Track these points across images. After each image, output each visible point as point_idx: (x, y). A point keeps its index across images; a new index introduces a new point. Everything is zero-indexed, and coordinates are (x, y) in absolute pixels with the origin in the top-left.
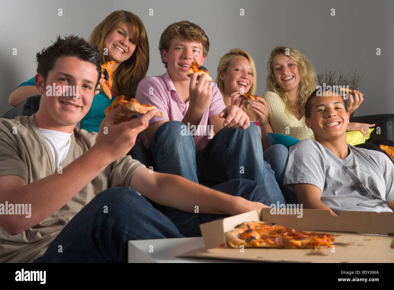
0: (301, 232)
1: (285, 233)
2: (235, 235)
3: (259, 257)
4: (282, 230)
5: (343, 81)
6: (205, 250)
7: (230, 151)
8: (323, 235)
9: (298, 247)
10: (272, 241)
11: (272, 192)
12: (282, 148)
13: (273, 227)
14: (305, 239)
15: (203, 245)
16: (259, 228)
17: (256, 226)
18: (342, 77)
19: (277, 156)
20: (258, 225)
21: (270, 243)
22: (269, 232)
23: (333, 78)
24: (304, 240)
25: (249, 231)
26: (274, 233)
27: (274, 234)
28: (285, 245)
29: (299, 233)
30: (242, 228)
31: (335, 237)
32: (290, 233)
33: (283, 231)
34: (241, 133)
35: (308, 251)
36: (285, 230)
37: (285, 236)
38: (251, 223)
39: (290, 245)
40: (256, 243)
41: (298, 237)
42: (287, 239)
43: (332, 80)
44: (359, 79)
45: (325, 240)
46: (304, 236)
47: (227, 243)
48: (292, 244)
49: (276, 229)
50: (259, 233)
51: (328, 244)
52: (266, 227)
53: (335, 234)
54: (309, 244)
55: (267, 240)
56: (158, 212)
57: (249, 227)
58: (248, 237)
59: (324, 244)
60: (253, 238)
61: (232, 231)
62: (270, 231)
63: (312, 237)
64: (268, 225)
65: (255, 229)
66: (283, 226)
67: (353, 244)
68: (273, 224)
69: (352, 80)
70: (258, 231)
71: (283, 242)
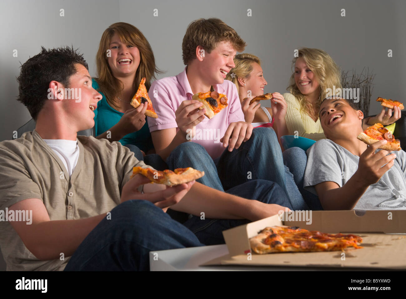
0: (326, 234)
1: (310, 236)
2: (259, 240)
3: (285, 262)
4: (306, 234)
5: (356, 81)
6: (229, 257)
7: (249, 159)
8: (349, 236)
9: (324, 250)
10: (298, 244)
11: (293, 196)
12: (299, 151)
13: (297, 230)
14: (331, 242)
15: (227, 252)
16: (282, 232)
17: (280, 231)
18: (355, 76)
19: (295, 159)
20: (281, 229)
21: (295, 247)
22: (293, 236)
23: (346, 78)
24: (329, 242)
25: (273, 235)
26: (299, 236)
27: (298, 238)
28: (311, 249)
29: (324, 235)
30: (266, 233)
31: (362, 238)
32: (314, 236)
33: (308, 234)
34: (260, 140)
35: (336, 253)
36: (309, 233)
37: (310, 239)
38: (274, 228)
39: (316, 248)
40: (281, 247)
41: (324, 239)
42: (313, 242)
43: (345, 80)
44: (372, 78)
45: (352, 241)
46: (330, 238)
47: (252, 249)
48: (318, 247)
49: (300, 232)
50: (283, 238)
51: (356, 246)
52: (290, 231)
53: (360, 235)
54: (336, 246)
55: (292, 244)
56: (176, 222)
57: (272, 232)
58: (273, 242)
59: (351, 245)
60: (278, 243)
61: (256, 237)
62: (294, 234)
63: (338, 239)
64: (291, 228)
65: (279, 234)
66: (306, 229)
67: (380, 244)
68: (297, 228)
69: (365, 79)
70: (282, 235)
71: (309, 246)
